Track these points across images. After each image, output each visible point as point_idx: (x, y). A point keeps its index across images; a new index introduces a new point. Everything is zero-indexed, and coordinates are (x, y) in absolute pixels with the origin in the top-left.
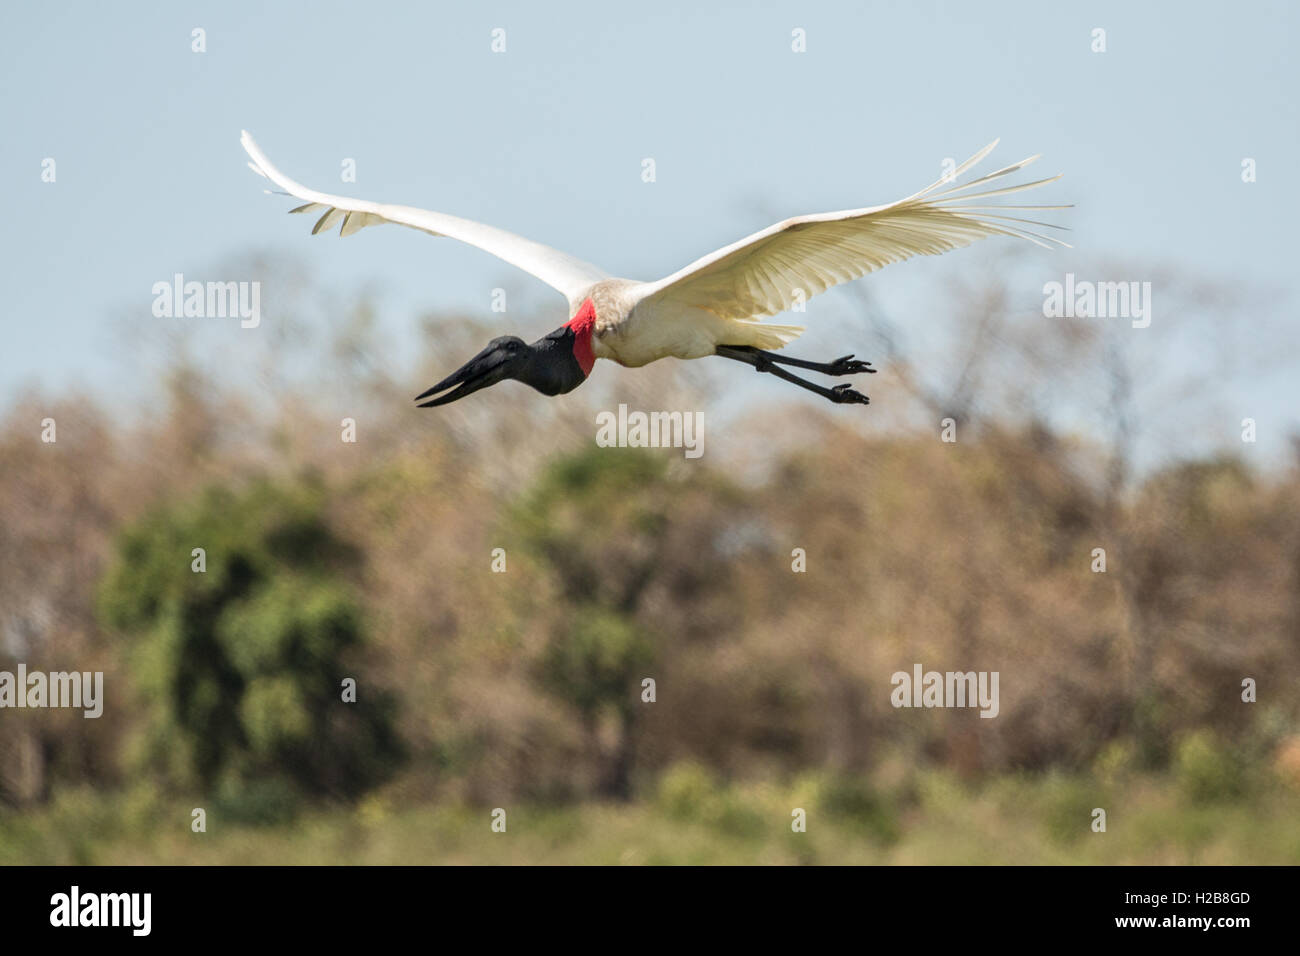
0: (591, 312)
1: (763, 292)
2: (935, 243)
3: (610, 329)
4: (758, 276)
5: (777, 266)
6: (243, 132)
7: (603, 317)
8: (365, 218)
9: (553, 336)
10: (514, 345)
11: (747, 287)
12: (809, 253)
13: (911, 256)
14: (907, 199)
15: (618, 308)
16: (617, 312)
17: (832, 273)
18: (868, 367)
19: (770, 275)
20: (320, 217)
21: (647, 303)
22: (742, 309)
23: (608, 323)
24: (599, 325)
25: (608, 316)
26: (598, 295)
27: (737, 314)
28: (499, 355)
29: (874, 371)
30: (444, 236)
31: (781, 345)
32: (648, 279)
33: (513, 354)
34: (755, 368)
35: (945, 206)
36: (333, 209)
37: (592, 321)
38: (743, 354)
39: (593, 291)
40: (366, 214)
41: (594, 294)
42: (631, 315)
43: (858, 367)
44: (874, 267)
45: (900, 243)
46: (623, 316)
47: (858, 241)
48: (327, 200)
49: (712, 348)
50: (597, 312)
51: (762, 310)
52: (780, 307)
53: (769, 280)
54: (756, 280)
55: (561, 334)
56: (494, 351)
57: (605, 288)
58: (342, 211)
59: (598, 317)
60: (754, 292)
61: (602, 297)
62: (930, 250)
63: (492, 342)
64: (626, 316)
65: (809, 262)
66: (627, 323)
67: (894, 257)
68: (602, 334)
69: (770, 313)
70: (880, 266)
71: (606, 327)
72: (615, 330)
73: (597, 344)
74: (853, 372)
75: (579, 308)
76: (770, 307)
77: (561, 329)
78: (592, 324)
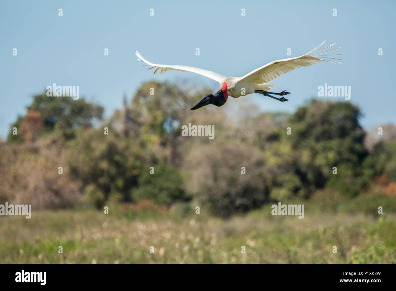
0: (226, 85)
1: (265, 78)
2: (307, 64)
3: (231, 89)
4: (264, 74)
5: (269, 71)
6: (137, 52)
7: (229, 86)
8: (166, 69)
9: (219, 92)
10: (211, 96)
11: (262, 77)
12: (277, 68)
13: (301, 67)
14: (304, 55)
15: (232, 84)
16: (232, 85)
17: (281, 72)
18: (289, 93)
19: (267, 73)
20: (156, 70)
21: (239, 82)
22: (260, 82)
23: (231, 88)
24: (228, 88)
25: (230, 86)
26: (227, 81)
27: (259, 83)
28: (208, 98)
29: (290, 94)
30: (187, 71)
31: (269, 89)
32: (239, 77)
33: (211, 98)
34: (263, 95)
35: (312, 56)
36: (159, 67)
37: (227, 87)
38: (261, 92)
39: (226, 80)
40: (167, 68)
41: (226, 81)
42: (236, 85)
43: (287, 93)
44: (291, 70)
45: (299, 64)
46: (234, 86)
47: (289, 65)
48: (158, 66)
49: (254, 91)
50: (228, 85)
51: (265, 82)
52: (269, 81)
53: (267, 75)
54: (264, 75)
55: (220, 92)
56: (207, 97)
57: (229, 79)
58: (161, 68)
59: (228, 86)
60: (263, 78)
61: (228, 82)
62: (306, 66)
63: (206, 95)
64: (235, 86)
65: (276, 70)
66: (235, 88)
67: (297, 67)
68: (229, 90)
69: (266, 82)
70: (293, 70)
71: (230, 88)
72: (232, 89)
73: (228, 93)
74: (286, 94)
75: (223, 85)
76: (267, 81)
77: (220, 90)
78: (227, 88)
